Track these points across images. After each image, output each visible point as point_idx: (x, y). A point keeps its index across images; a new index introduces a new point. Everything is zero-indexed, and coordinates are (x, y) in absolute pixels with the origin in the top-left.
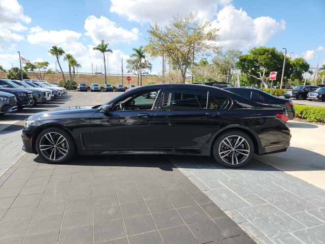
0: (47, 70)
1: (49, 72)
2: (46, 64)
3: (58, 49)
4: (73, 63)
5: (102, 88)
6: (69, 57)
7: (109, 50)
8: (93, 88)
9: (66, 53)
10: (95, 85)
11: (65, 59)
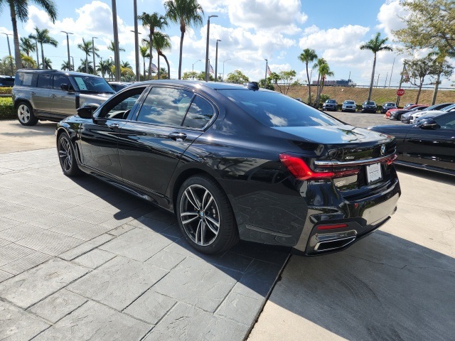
0: (293, 82)
1: (296, 84)
2: (293, 73)
3: (310, 52)
4: (324, 70)
5: (359, 107)
6: (321, 62)
7: (386, 48)
8: (344, 107)
9: (319, 57)
10: (349, 103)
11: (316, 66)
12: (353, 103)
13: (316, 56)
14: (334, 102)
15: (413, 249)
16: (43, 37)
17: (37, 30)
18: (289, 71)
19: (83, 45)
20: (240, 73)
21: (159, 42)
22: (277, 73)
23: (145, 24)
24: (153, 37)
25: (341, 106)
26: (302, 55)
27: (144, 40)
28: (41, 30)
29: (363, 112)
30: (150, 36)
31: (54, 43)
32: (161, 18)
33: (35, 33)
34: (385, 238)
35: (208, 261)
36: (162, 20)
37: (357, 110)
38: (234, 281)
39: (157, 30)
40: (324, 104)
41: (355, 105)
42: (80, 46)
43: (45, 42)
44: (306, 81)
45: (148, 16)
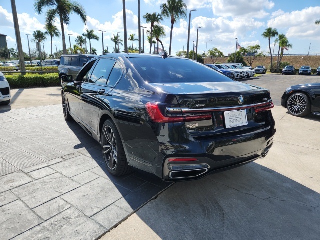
0: (258, 54)
1: (261, 55)
2: (258, 47)
3: (272, 30)
4: (284, 43)
5: (314, 71)
6: (282, 37)
8: (301, 71)
9: (280, 34)
10: (306, 68)
11: (277, 40)
12: (309, 68)
13: (277, 33)
14: (292, 67)
15: (288, 185)
16: (90, 35)
17: (87, 31)
18: (255, 46)
19: (114, 39)
20: (216, 50)
21: (157, 32)
22: (245, 48)
23: (148, 21)
24: (153, 29)
25: (298, 70)
26: (265, 33)
27: (148, 31)
28: (89, 31)
29: (318, 75)
30: (152, 29)
31: (97, 39)
32: (158, 16)
33: (86, 33)
34: (267, 174)
35: (112, 181)
36: (159, 17)
37: (312, 73)
38: (121, 196)
39: (156, 24)
40: (284, 70)
41: (310, 69)
42: (112, 39)
43: (92, 38)
44: (269, 53)
45: (150, 15)
